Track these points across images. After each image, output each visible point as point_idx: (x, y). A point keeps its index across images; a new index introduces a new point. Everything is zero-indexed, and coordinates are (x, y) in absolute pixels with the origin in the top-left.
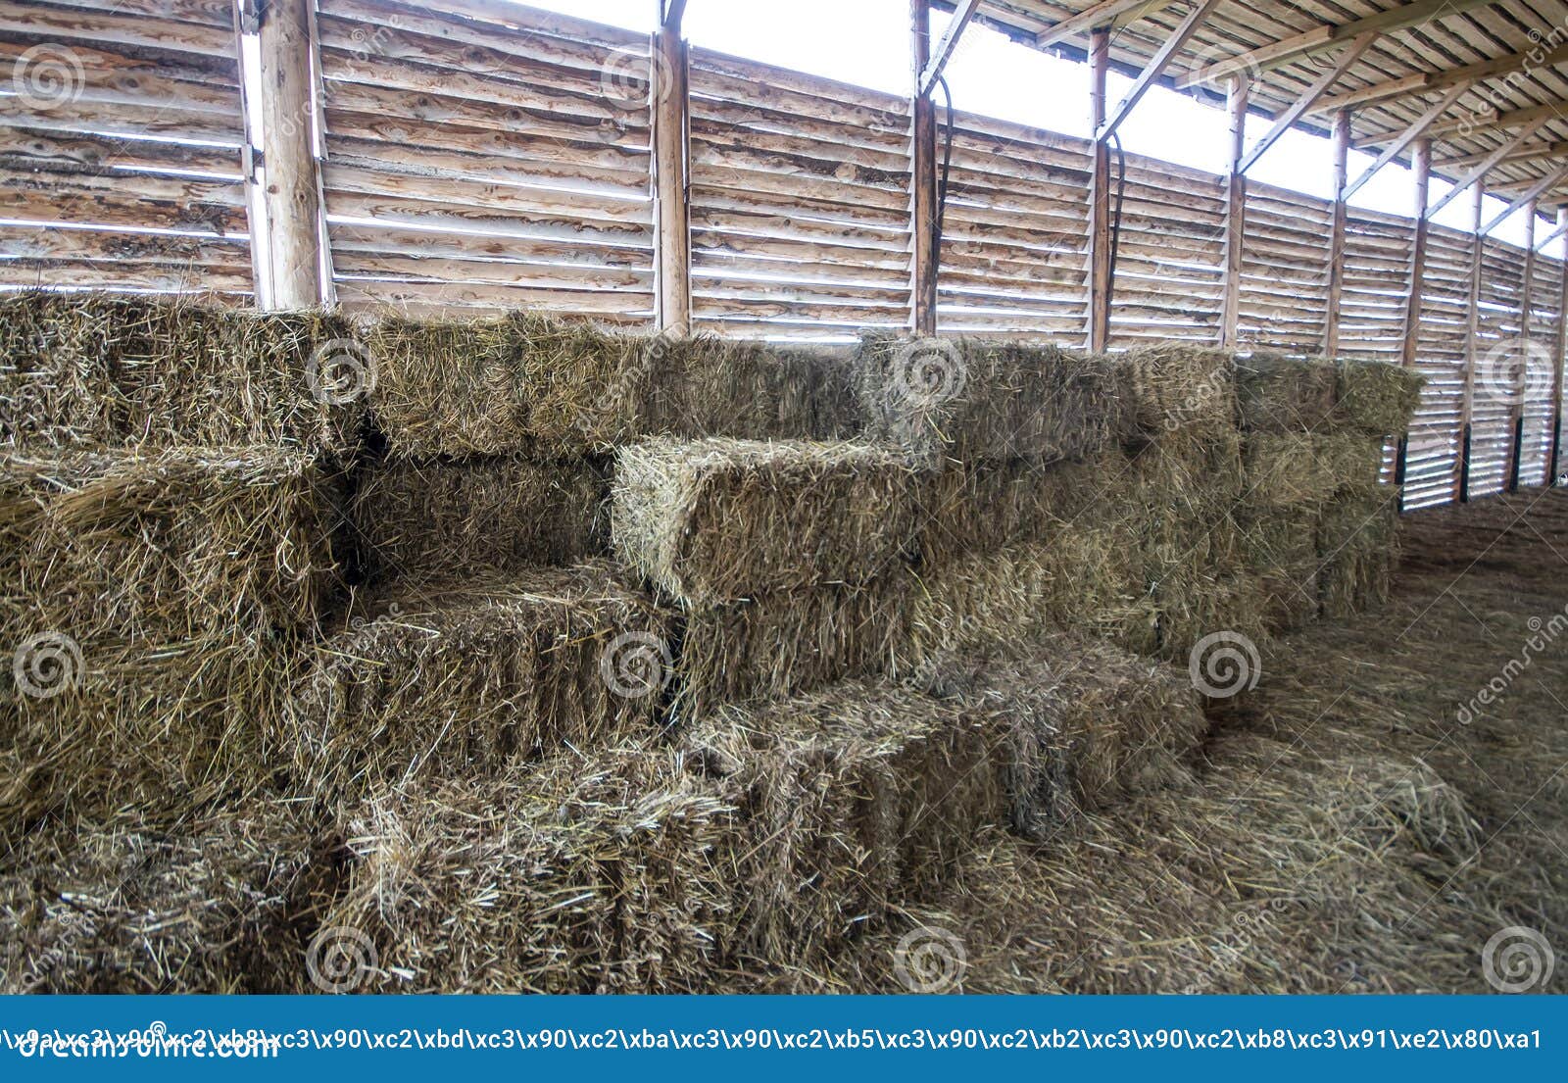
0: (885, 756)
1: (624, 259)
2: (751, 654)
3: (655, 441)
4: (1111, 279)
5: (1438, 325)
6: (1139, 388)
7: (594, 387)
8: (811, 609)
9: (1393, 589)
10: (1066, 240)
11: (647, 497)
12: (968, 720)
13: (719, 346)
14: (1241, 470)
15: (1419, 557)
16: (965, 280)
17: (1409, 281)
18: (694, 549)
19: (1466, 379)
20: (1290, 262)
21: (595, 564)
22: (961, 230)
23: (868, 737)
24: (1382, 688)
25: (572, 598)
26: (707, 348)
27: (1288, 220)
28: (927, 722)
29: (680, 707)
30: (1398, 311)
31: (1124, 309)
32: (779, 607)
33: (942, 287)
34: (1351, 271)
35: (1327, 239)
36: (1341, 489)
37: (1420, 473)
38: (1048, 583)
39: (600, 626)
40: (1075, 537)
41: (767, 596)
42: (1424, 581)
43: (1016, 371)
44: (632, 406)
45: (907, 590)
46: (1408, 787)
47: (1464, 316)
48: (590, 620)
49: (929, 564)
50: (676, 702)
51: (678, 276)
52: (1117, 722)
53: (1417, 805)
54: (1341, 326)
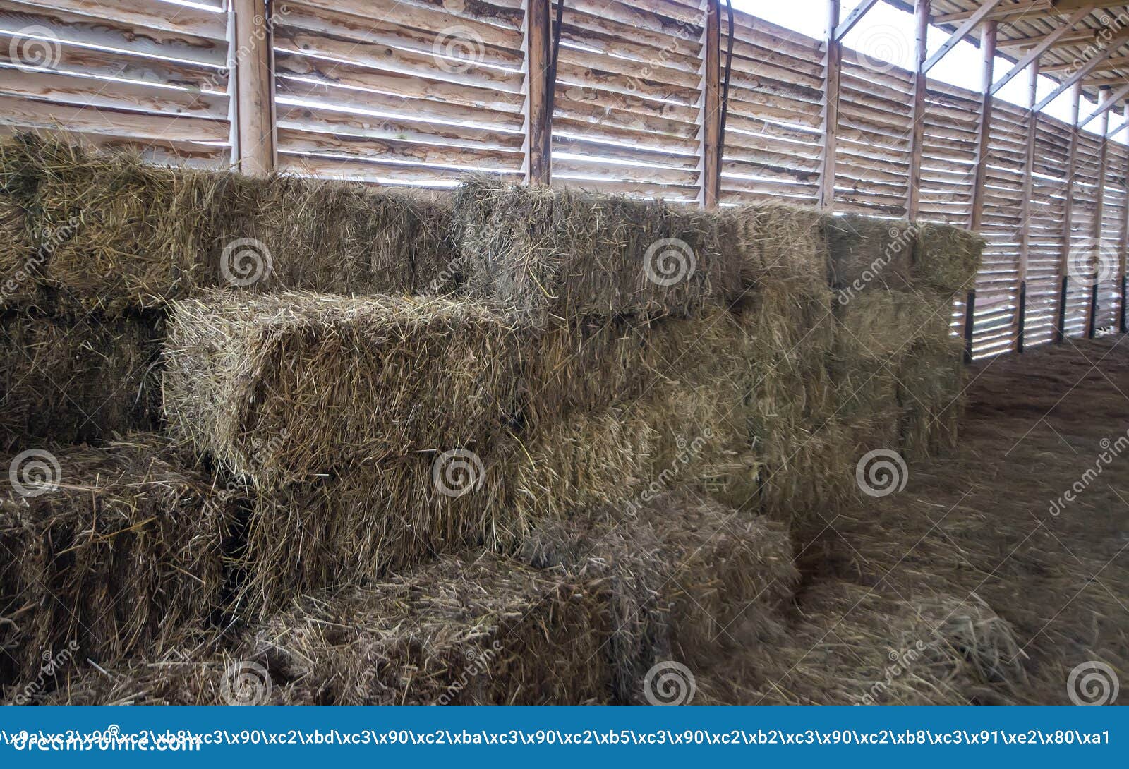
0: (477, 639)
1: (191, 78)
2: (332, 535)
3: (218, 294)
4: (721, 135)
5: (1000, 192)
6: (743, 244)
7: (140, 229)
8: (402, 480)
9: (962, 434)
10: (678, 93)
11: (206, 360)
12: (569, 591)
13: (299, 187)
14: (833, 325)
15: (982, 404)
16: (580, 127)
17: (977, 151)
18: (261, 420)
19: (1022, 242)
20: (879, 128)
21: (141, 441)
22: (576, 75)
23: (461, 619)
24: (950, 527)
25: (102, 484)
26: (287, 188)
27: (877, 88)
28: (525, 597)
29: (244, 603)
30: (968, 178)
31: (734, 164)
32: (365, 481)
33: (557, 133)
34: (929, 139)
35: (910, 108)
36: (917, 343)
37: (985, 326)
38: (654, 441)
39: (139, 516)
40: (682, 394)
41: (350, 467)
42: (986, 426)
43: (620, 226)
44: (190, 252)
45: (509, 455)
46: (966, 622)
47: (1021, 184)
48: (127, 509)
49: (533, 427)
50: (239, 598)
51: (259, 103)
52: (716, 580)
53: (975, 639)
54: (921, 190)
